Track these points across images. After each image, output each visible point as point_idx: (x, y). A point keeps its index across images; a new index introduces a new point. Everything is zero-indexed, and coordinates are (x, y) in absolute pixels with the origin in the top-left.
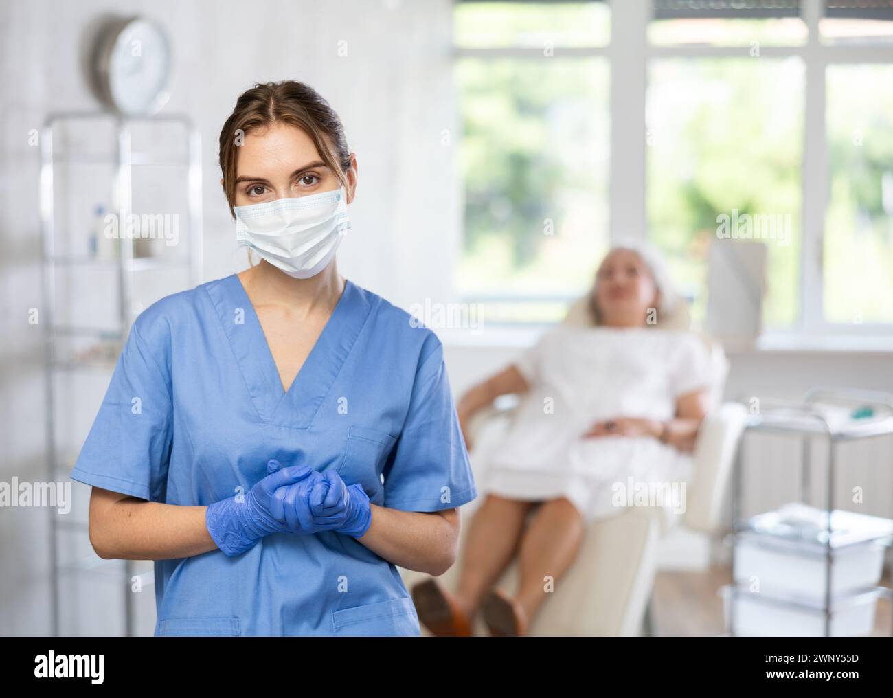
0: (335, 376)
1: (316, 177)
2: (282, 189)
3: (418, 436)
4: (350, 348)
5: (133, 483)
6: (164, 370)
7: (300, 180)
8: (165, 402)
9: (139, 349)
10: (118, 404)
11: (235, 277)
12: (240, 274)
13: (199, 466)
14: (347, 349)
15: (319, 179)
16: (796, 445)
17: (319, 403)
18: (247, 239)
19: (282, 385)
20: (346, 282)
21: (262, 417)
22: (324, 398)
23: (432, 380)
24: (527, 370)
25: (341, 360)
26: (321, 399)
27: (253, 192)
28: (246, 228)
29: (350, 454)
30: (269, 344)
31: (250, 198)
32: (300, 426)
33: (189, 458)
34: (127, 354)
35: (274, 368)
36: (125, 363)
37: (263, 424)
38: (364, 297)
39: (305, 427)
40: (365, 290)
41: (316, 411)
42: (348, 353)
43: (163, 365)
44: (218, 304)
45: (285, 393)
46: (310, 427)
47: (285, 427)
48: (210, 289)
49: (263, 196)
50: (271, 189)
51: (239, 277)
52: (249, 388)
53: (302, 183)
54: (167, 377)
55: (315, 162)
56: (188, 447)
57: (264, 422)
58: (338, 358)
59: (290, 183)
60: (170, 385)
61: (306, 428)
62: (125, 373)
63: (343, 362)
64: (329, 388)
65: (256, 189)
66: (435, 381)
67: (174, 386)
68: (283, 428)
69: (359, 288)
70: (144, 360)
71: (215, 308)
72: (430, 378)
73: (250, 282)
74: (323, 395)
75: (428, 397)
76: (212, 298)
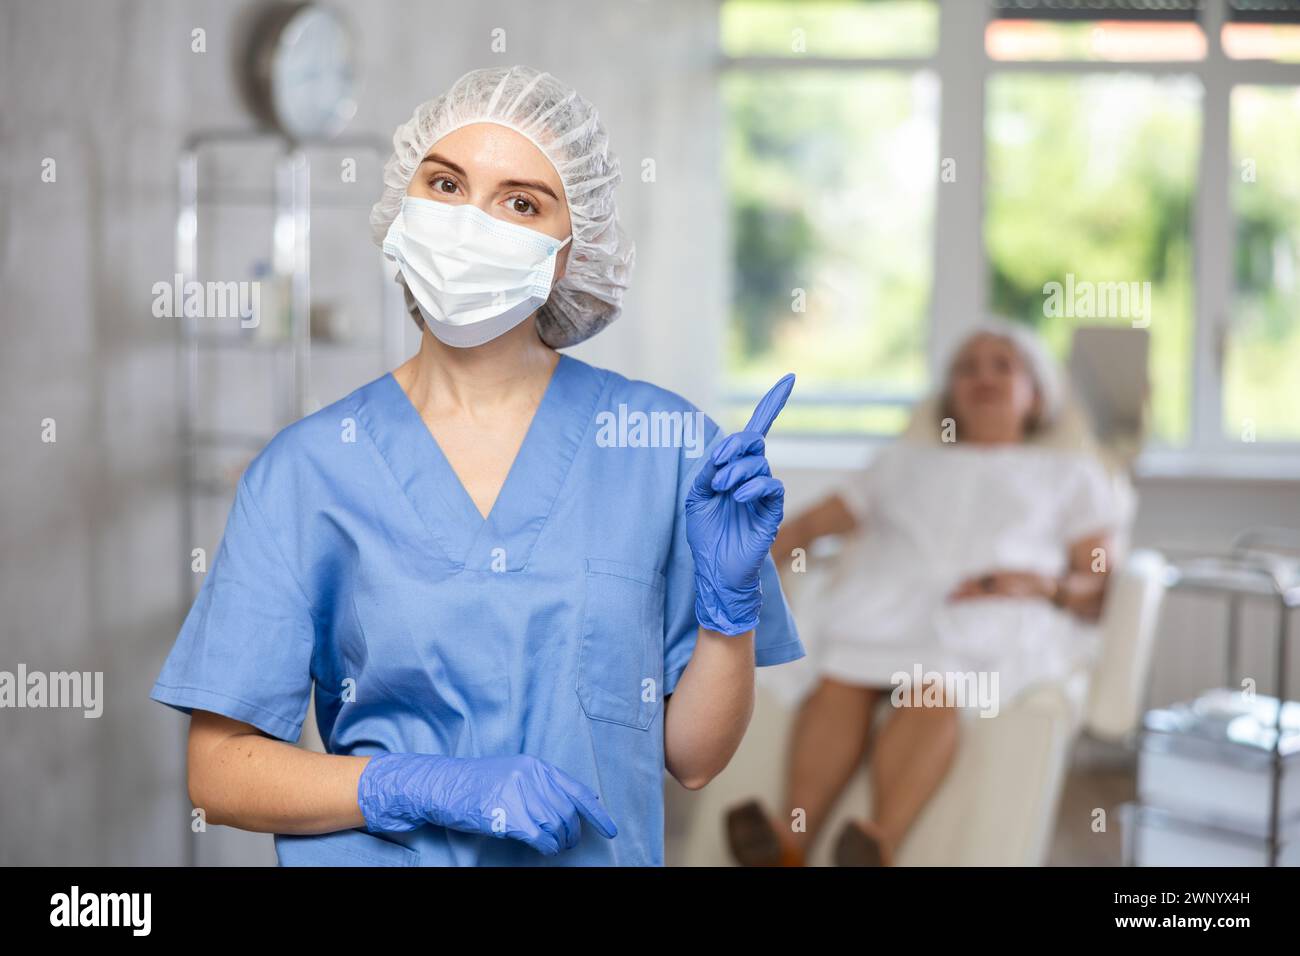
0: (561, 483)
1: (533, 206)
2: (479, 193)
4: (580, 438)
7: (510, 198)
15: (536, 211)
16: (1219, 609)
17: (539, 527)
18: (397, 245)
21: (452, 559)
22: (546, 518)
24: (857, 502)
25: (567, 458)
26: (542, 521)
27: (439, 184)
28: (404, 230)
29: (593, 599)
31: (431, 191)
32: (511, 566)
37: (453, 572)
39: (519, 567)
41: (535, 540)
42: (577, 447)
45: (483, 522)
46: (526, 567)
49: (449, 196)
50: (464, 192)
53: (511, 204)
55: (543, 183)
57: (455, 567)
58: (562, 454)
59: (494, 195)
61: (521, 569)
63: (571, 462)
64: (553, 503)
65: (446, 182)
68: (485, 574)
74: (545, 515)
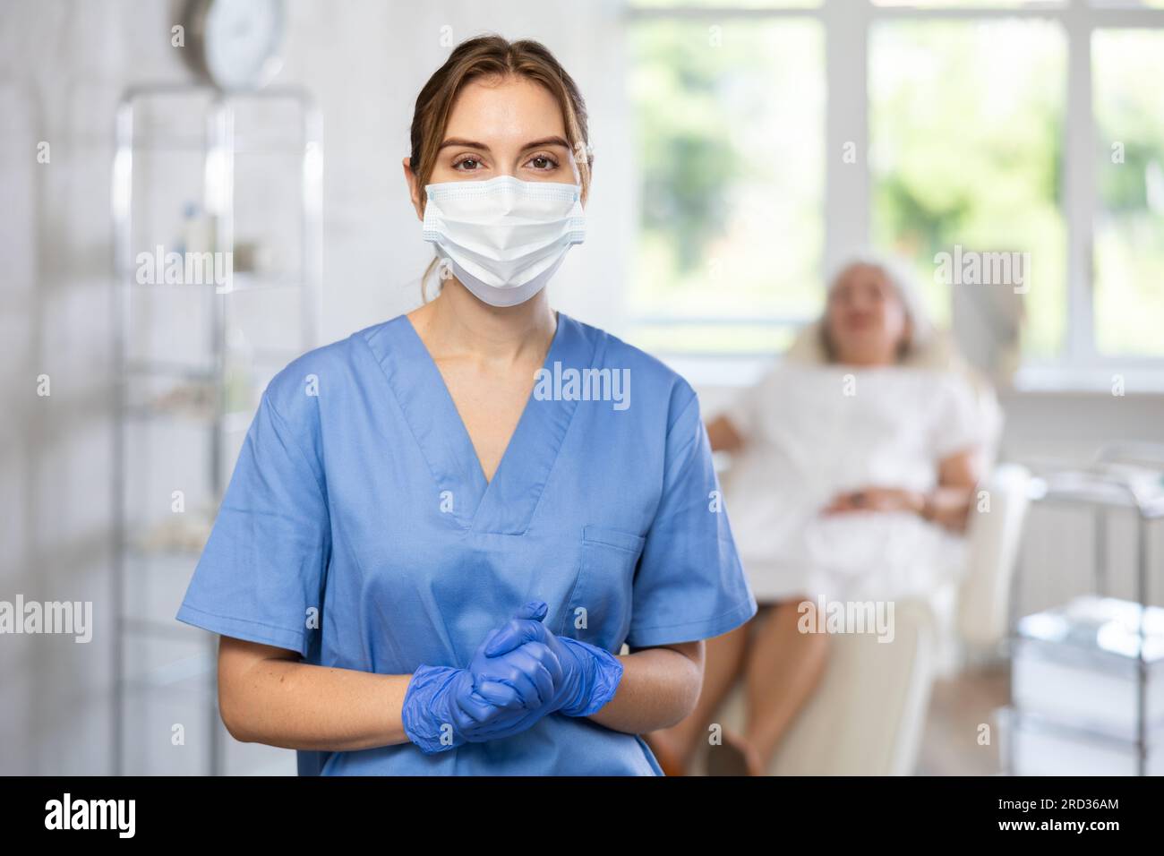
0: (556, 451)
1: (552, 161)
2: (504, 164)
3: (672, 531)
4: (574, 409)
5: (275, 627)
6: (314, 459)
7: (530, 160)
8: (317, 506)
9: (275, 431)
10: (249, 511)
11: (403, 318)
12: (411, 313)
13: (370, 596)
14: (570, 411)
15: (555, 165)
17: (537, 494)
18: (438, 231)
19: (482, 472)
20: (558, 315)
21: (458, 521)
22: (543, 485)
23: (687, 449)
24: (741, 421)
25: (562, 428)
26: (540, 488)
27: (461, 165)
28: (440, 214)
29: (587, 567)
30: (460, 412)
31: (457, 173)
32: (513, 530)
33: (356, 584)
34: (257, 438)
35: (470, 447)
36: (255, 452)
37: (460, 533)
38: (584, 337)
39: (520, 531)
40: (584, 325)
41: (535, 506)
42: (571, 417)
43: (312, 452)
44: (382, 360)
45: (487, 483)
46: (526, 532)
47: (491, 533)
48: (370, 339)
49: (473, 172)
50: (487, 164)
51: (410, 318)
52: (437, 478)
53: (531, 165)
54: (317, 470)
56: (355, 571)
57: (462, 529)
58: (558, 425)
59: (518, 161)
60: (323, 481)
61: (522, 533)
62: (257, 467)
63: (565, 431)
64: (550, 470)
65: (466, 162)
66: (692, 449)
67: (328, 484)
68: (490, 535)
69: (575, 322)
70: (283, 445)
71: (379, 364)
72: (685, 447)
73: (428, 324)
74: (542, 481)
75: (684, 473)
76: (374, 351)
